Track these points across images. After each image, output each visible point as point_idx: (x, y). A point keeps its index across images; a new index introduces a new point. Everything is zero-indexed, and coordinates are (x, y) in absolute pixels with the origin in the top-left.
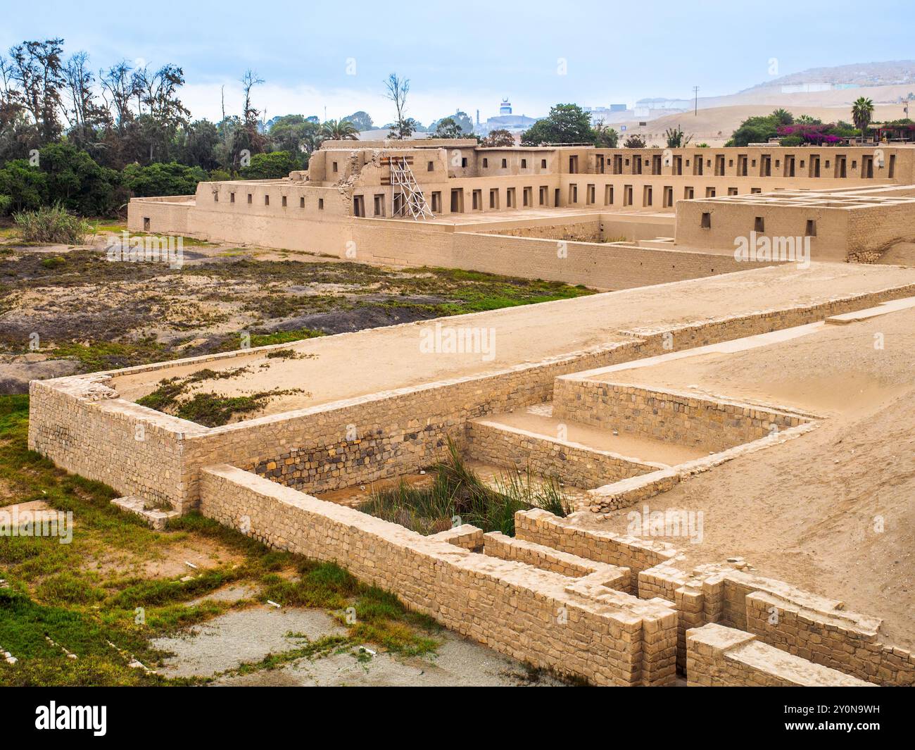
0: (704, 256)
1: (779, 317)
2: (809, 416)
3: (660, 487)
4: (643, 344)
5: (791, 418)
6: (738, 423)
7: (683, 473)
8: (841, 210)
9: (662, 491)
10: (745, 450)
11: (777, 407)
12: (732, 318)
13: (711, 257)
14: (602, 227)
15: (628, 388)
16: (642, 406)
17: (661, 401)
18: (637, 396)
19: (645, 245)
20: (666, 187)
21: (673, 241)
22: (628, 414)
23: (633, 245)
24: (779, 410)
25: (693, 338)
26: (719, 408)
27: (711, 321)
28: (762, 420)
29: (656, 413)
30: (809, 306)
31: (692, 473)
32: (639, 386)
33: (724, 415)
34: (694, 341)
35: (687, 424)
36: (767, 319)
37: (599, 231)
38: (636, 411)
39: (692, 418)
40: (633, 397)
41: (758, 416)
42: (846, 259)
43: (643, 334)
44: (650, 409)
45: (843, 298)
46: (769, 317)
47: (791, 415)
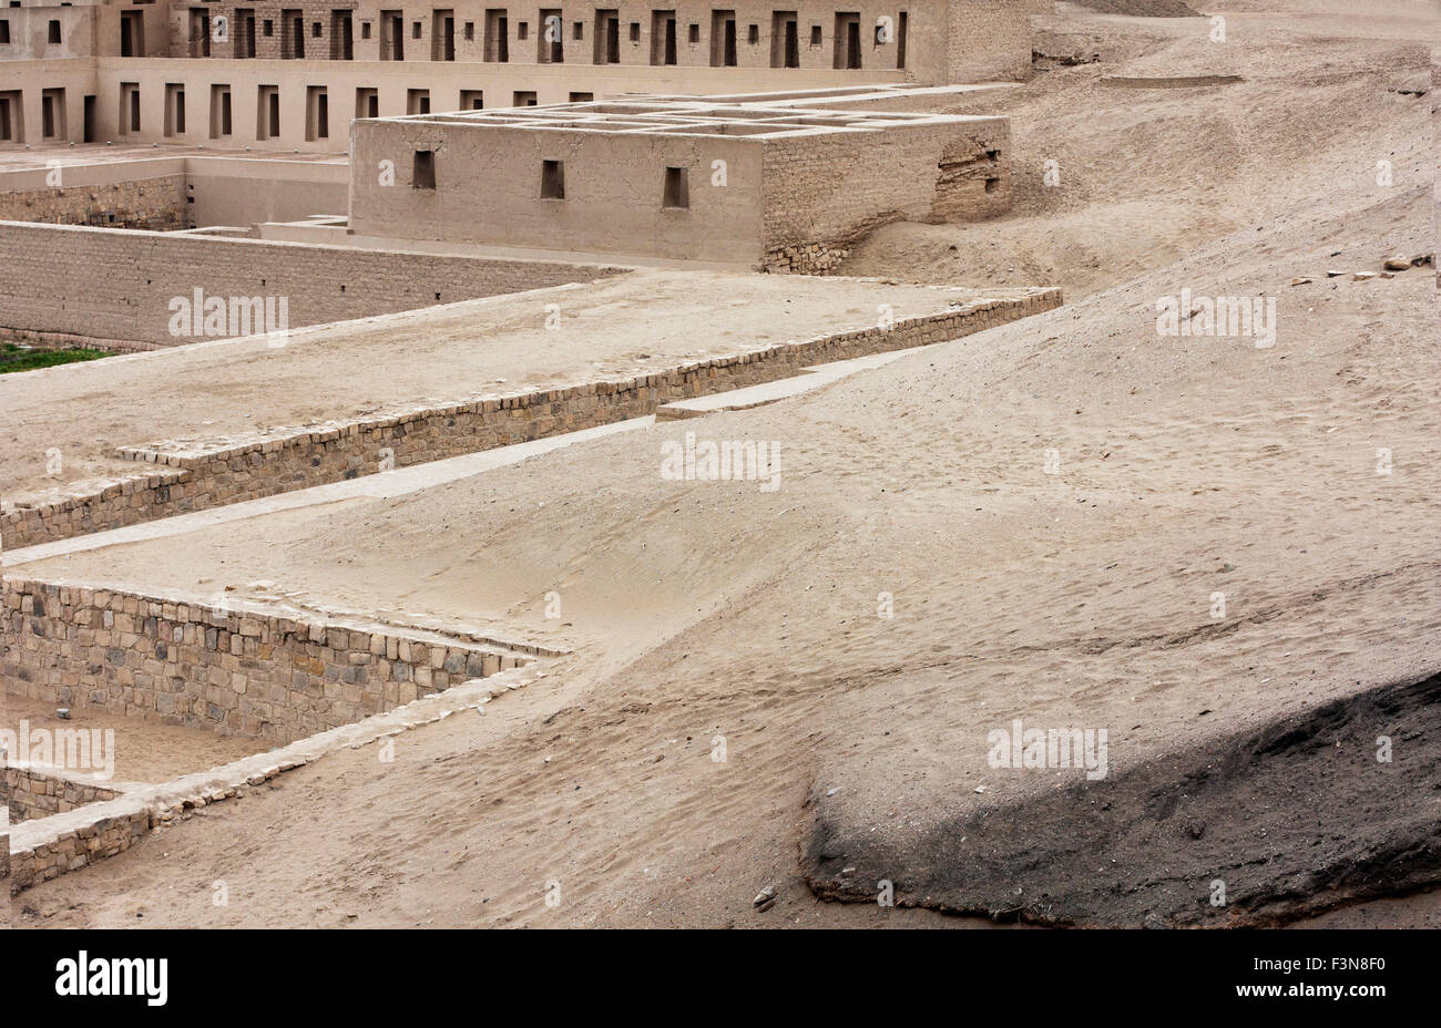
0: (415, 258)
1: (547, 408)
2: (527, 650)
3: (95, 844)
4: (177, 481)
5: (483, 655)
6: (358, 677)
7: (162, 806)
8: (746, 143)
9: (101, 855)
10: (340, 741)
11: (453, 629)
12: (421, 409)
13: (434, 262)
14: (191, 193)
15: (94, 592)
16: (130, 639)
17: (174, 624)
18: (115, 612)
19: (275, 235)
20: (361, 91)
21: (345, 224)
22: (95, 661)
23: (246, 235)
24: (456, 635)
25: (316, 463)
26: (312, 637)
27: (367, 420)
28: (415, 665)
29: (162, 655)
30: (628, 379)
31: (188, 806)
32: (120, 588)
33: (326, 654)
34: (318, 472)
35: (239, 682)
36: (516, 413)
37: (182, 204)
38: (115, 653)
39: (251, 665)
40: (108, 617)
41: (405, 655)
42: (760, 264)
43: (179, 455)
44: (149, 646)
45: (716, 358)
46: (521, 406)
47: (484, 648)
